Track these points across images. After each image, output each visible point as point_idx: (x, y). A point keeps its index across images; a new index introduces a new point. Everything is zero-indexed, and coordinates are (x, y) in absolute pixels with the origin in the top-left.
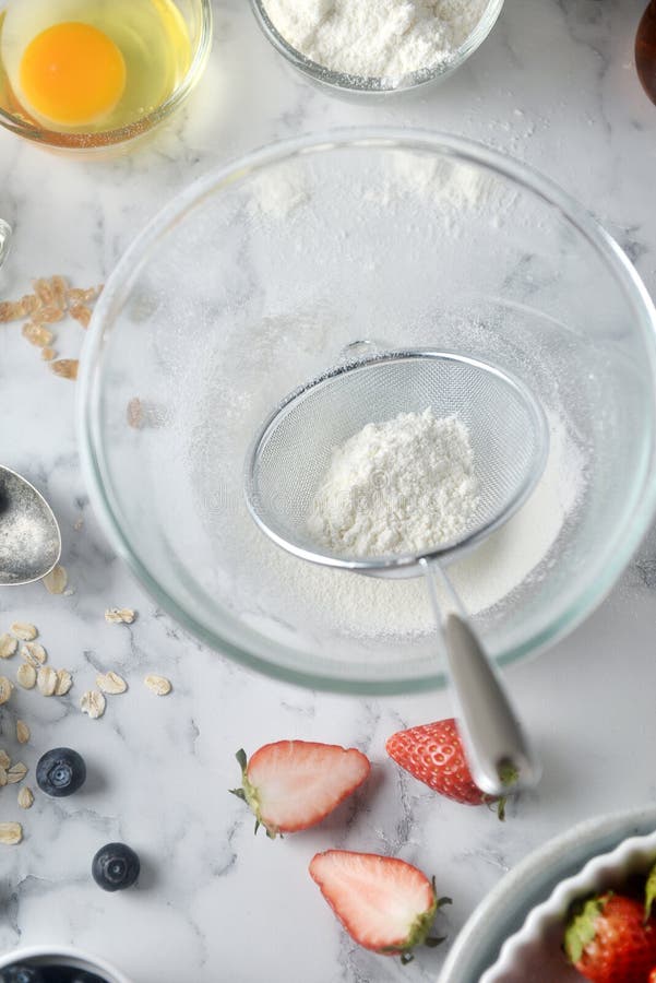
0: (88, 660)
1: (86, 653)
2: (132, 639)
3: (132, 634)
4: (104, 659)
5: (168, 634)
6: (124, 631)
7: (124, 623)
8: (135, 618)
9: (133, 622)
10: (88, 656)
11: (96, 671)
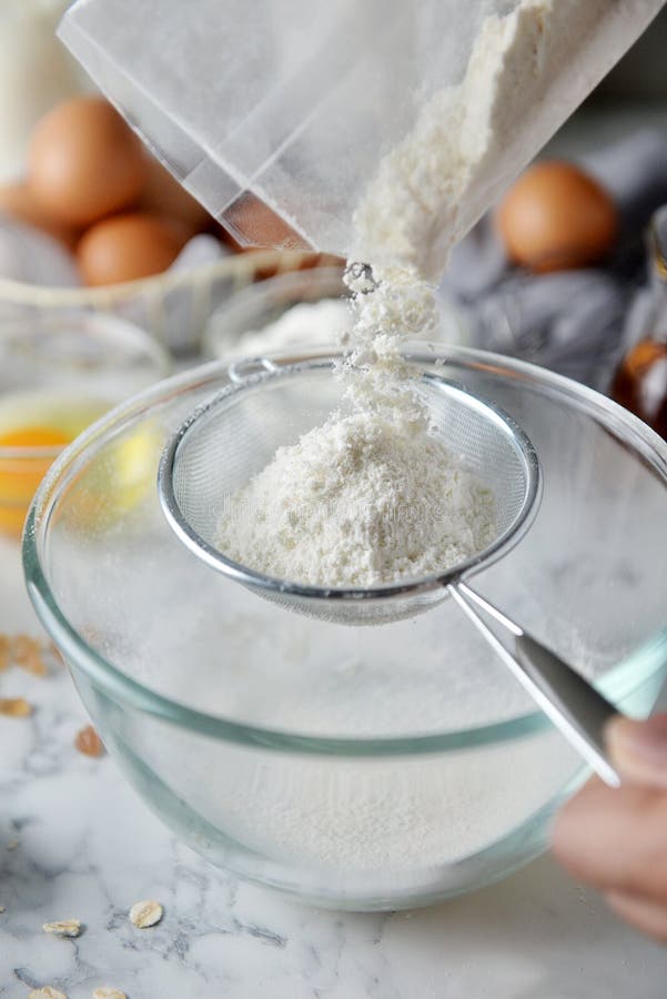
0: (19, 977)
1: (16, 971)
2: (77, 953)
3: (78, 949)
4: (40, 974)
5: (125, 946)
6: (67, 946)
7: (67, 936)
8: (82, 930)
9: (77, 936)
10: (18, 973)
11: (29, 989)
